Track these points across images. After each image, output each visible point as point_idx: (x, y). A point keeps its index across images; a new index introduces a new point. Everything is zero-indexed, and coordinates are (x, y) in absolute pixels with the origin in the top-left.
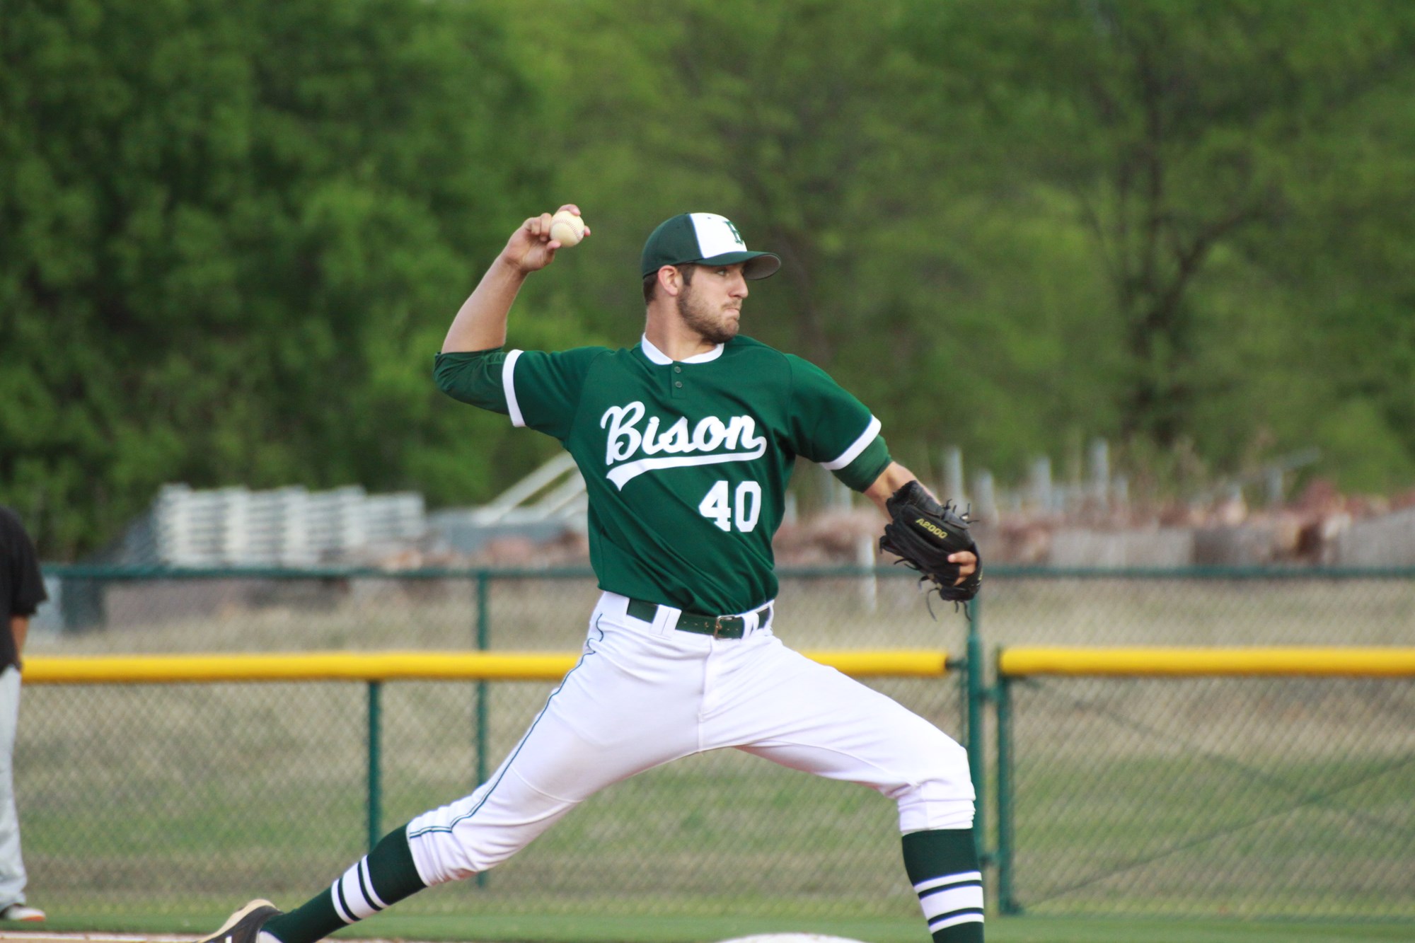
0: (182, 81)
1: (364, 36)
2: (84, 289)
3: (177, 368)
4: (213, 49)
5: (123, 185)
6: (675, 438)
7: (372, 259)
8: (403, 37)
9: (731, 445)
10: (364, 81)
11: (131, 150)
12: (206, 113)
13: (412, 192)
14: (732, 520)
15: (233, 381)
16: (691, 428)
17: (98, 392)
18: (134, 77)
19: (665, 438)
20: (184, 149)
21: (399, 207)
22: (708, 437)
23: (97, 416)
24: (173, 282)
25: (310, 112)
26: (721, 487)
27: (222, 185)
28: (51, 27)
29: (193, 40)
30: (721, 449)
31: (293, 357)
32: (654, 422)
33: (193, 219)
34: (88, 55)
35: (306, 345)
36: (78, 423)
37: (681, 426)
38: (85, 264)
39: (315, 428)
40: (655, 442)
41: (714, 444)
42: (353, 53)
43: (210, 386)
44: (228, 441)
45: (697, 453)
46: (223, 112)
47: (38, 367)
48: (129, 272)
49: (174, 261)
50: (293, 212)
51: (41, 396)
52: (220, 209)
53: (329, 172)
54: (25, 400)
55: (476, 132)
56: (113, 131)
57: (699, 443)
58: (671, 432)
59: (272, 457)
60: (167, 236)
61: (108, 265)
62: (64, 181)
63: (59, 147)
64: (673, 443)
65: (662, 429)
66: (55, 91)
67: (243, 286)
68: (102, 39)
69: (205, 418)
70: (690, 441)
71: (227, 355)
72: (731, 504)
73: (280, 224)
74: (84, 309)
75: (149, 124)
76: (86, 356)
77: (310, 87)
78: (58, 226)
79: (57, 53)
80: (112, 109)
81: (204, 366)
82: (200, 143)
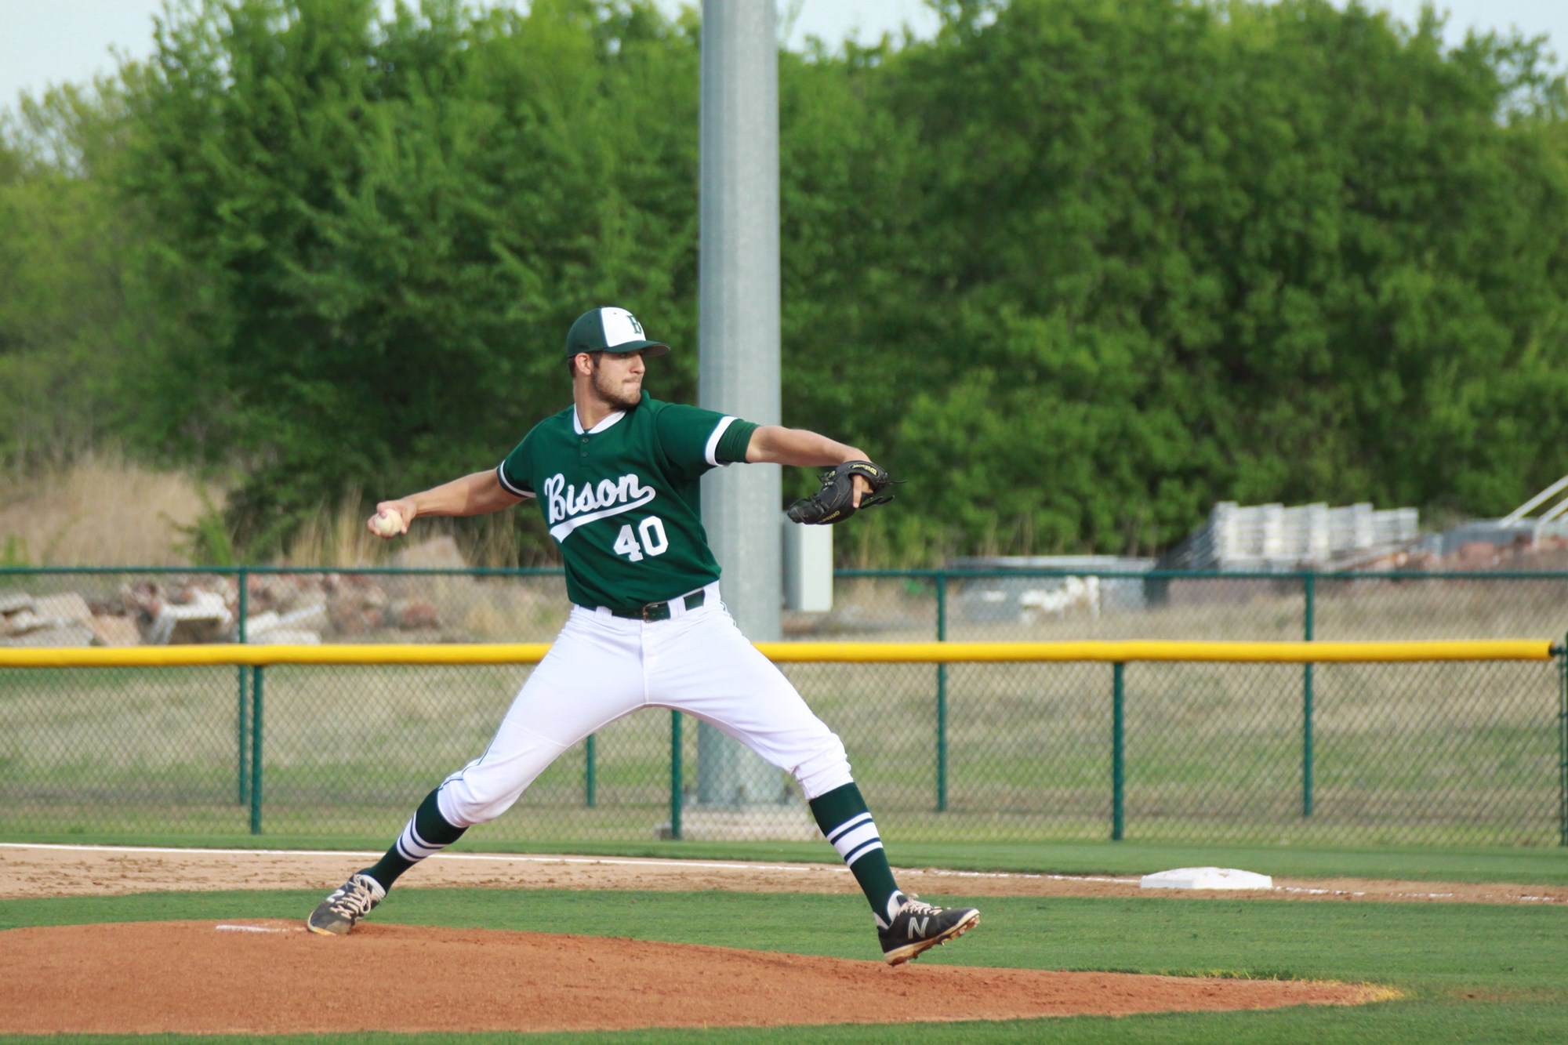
0: (1290, 192)
1: (1430, 156)
2: (1215, 350)
3: (1284, 410)
4: (1312, 168)
5: (1244, 272)
6: (586, 499)
7: (1433, 326)
8: (1460, 157)
9: (623, 499)
10: (1428, 191)
11: (1250, 246)
12: (1307, 216)
13: (1465, 275)
14: (642, 550)
15: (1326, 420)
16: (594, 490)
17: (1223, 428)
18: (1252, 189)
19: (580, 500)
20: (1290, 242)
21: (1454, 286)
22: (606, 496)
23: (1222, 446)
24: (1280, 344)
25: (1388, 214)
26: (626, 530)
27: (1319, 271)
28: (1192, 153)
29: (1299, 161)
30: (617, 503)
31: (1372, 401)
32: (571, 488)
33: (1296, 296)
34: (1218, 172)
35: (1381, 391)
36: (1208, 451)
37: (587, 489)
38: (1215, 332)
39: (1388, 455)
40: (574, 505)
41: (611, 501)
42: (1422, 169)
43: (1309, 423)
44: (1321, 466)
45: (602, 508)
46: (1320, 214)
47: (1179, 410)
48: (1248, 338)
49: (1284, 328)
50: (1373, 291)
51: (1181, 432)
52: (1318, 289)
53: (1402, 260)
54: (1169, 436)
55: (1517, 227)
56: (1239, 231)
57: (602, 502)
58: (583, 495)
59: (1355, 478)
60: (1277, 310)
61: (1233, 332)
62: (1199, 268)
63: (1196, 243)
64: (586, 504)
65: (577, 494)
66: (1194, 200)
67: (1334, 346)
68: (1230, 161)
69: (1304, 447)
70: (596, 500)
71: (1321, 400)
72: (638, 538)
73: (1364, 299)
74: (1215, 366)
75: (1263, 225)
76: (1215, 401)
77: (1386, 196)
78: (1194, 303)
79: (1195, 172)
80: (1236, 214)
81: (1304, 409)
82: (1303, 241)
